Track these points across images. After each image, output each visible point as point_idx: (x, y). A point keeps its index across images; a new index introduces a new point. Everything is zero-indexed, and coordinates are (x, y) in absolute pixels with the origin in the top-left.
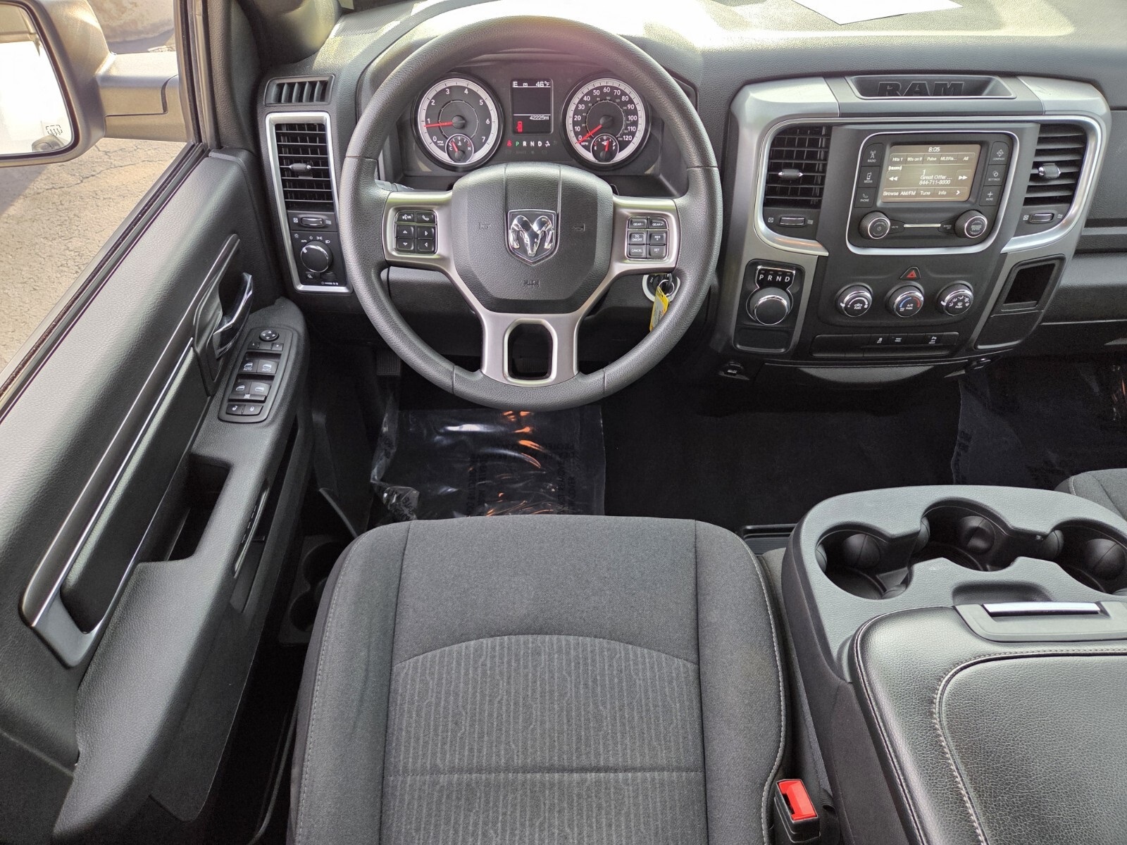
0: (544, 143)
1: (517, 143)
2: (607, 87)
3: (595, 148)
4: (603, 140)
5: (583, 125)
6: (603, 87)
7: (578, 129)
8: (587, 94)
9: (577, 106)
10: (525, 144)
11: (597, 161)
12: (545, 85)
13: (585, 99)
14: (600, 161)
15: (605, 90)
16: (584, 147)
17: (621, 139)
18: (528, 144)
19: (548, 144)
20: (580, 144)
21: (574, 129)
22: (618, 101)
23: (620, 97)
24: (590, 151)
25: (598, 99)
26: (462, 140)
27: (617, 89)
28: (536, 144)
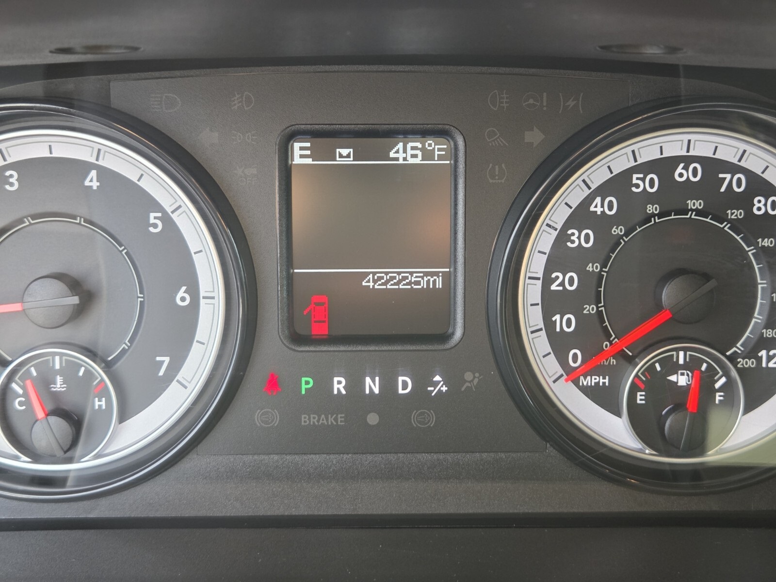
0: (422, 381)
1: (306, 383)
2: (688, 160)
3: (640, 398)
4: (671, 366)
5: (590, 309)
6: (674, 161)
7: (566, 323)
8: (603, 190)
9: (562, 237)
10: (339, 385)
11: (648, 454)
12: (427, 155)
13: (597, 207)
14: (661, 453)
15: (681, 174)
16: (593, 393)
17: (750, 363)
18: (355, 385)
19: (439, 385)
20: (576, 382)
21: (549, 325)
22: (736, 214)
23: (745, 201)
24: (618, 414)
25: (651, 209)
26: (70, 368)
27: (733, 169)
28: (389, 386)
